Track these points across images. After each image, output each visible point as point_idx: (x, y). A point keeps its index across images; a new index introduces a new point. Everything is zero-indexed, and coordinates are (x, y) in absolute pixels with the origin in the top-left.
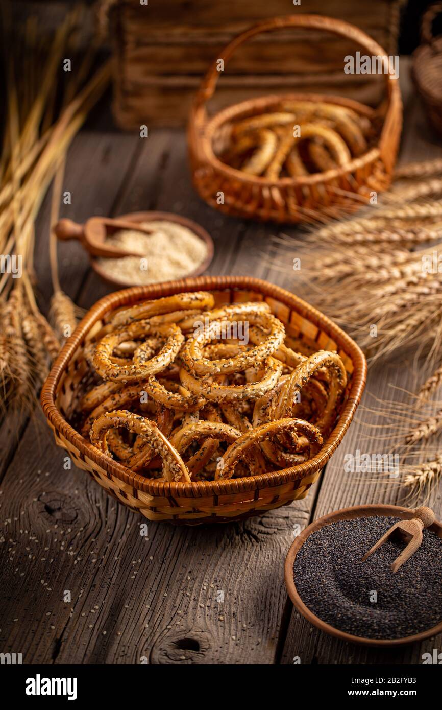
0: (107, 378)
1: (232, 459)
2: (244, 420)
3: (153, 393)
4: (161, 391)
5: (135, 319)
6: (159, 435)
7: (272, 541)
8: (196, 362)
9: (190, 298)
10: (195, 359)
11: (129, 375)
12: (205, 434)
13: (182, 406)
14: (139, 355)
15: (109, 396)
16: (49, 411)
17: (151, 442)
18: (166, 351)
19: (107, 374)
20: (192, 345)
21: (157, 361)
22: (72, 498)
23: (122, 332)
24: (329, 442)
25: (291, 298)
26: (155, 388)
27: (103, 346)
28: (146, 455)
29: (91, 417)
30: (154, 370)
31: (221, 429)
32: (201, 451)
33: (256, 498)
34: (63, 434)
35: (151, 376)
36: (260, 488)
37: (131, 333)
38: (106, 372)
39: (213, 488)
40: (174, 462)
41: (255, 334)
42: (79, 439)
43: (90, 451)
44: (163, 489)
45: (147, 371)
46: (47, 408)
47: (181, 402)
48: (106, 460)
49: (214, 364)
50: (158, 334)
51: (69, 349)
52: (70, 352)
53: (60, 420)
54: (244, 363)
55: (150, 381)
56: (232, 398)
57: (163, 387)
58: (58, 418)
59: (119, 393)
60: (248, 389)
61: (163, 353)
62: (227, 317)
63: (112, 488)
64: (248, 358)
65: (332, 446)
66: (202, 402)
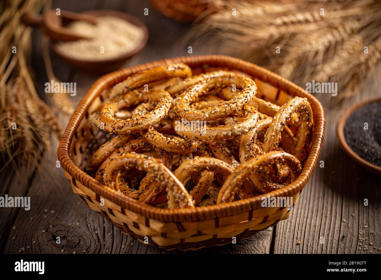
0: (114, 131)
1: (233, 186)
2: (232, 158)
3: (154, 139)
4: (161, 137)
5: (131, 87)
6: (165, 170)
7: (244, 249)
8: (186, 112)
9: (174, 67)
10: (186, 110)
11: (132, 126)
12: (202, 167)
13: (180, 148)
14: (138, 113)
15: (114, 151)
16: (66, 163)
17: (159, 176)
18: (161, 106)
19: (113, 127)
20: (181, 101)
21: (155, 113)
22: (74, 229)
23: (120, 100)
24: (305, 168)
25: (253, 68)
26: (155, 136)
27: (107, 109)
28: (152, 191)
29: (100, 169)
30: (153, 121)
31: (214, 163)
32: (199, 185)
33: (250, 218)
34: (80, 181)
35: (151, 126)
36: (254, 208)
37: (127, 100)
38: (112, 125)
39: (215, 211)
40: (180, 191)
41: (230, 92)
42: (95, 182)
43: (105, 191)
44: (173, 216)
45: (147, 121)
46: (63, 161)
47: (178, 145)
48: (120, 197)
49: (202, 112)
50: (150, 100)
51: (77, 117)
52: (78, 119)
53: (76, 170)
54: (227, 109)
55: (150, 130)
56: (222, 136)
57: (161, 134)
58: (74, 168)
59: (122, 146)
60: (235, 127)
61: (158, 107)
62: (206, 80)
63: (126, 222)
64: (231, 104)
65: (309, 171)
66: (195, 144)
